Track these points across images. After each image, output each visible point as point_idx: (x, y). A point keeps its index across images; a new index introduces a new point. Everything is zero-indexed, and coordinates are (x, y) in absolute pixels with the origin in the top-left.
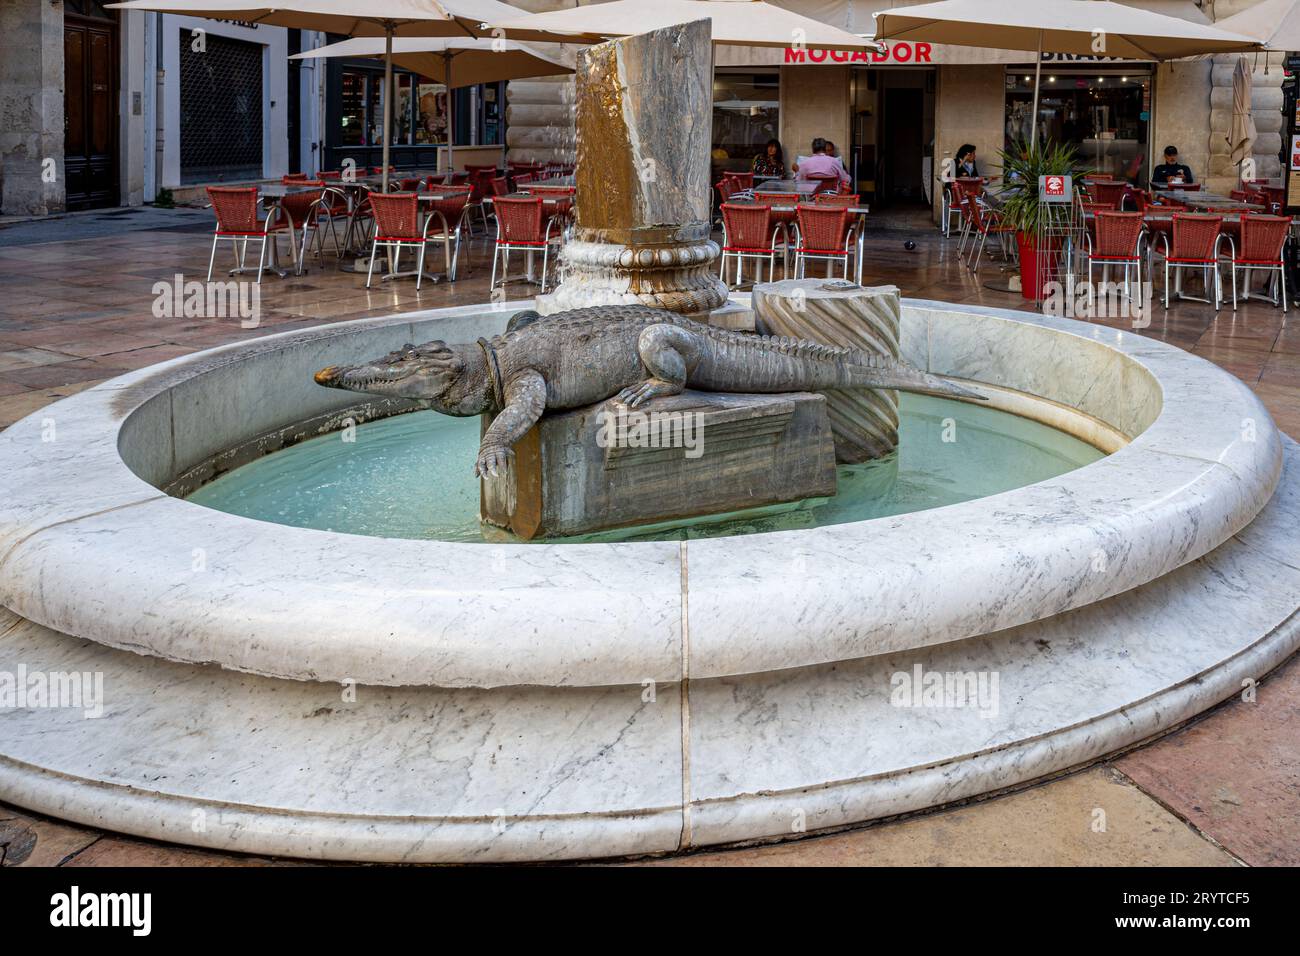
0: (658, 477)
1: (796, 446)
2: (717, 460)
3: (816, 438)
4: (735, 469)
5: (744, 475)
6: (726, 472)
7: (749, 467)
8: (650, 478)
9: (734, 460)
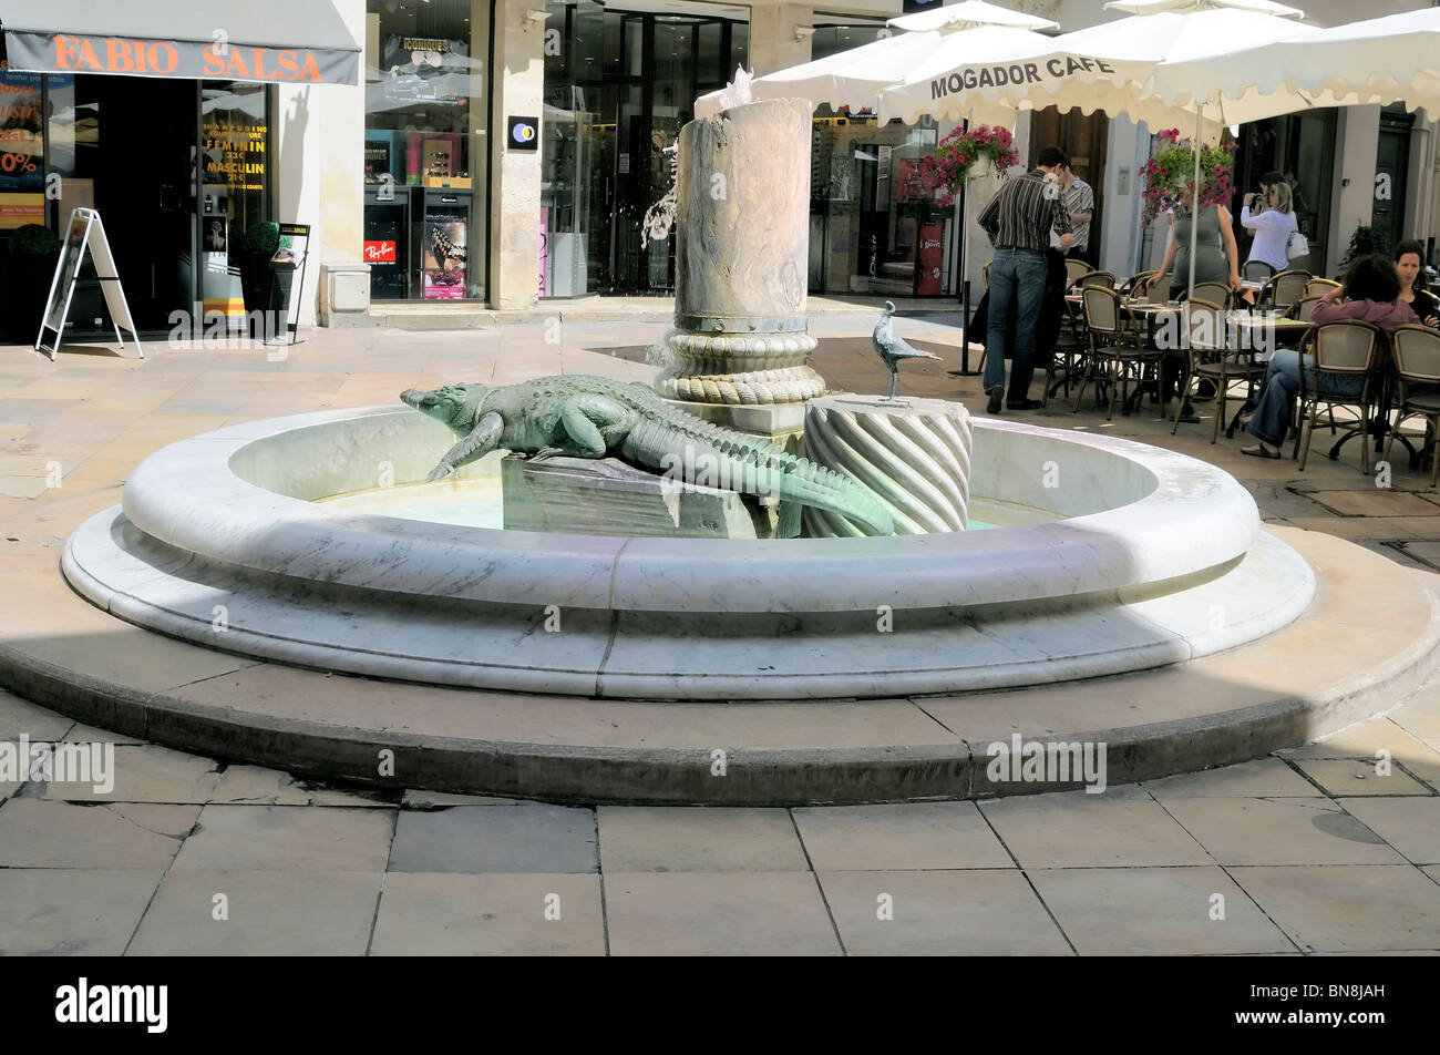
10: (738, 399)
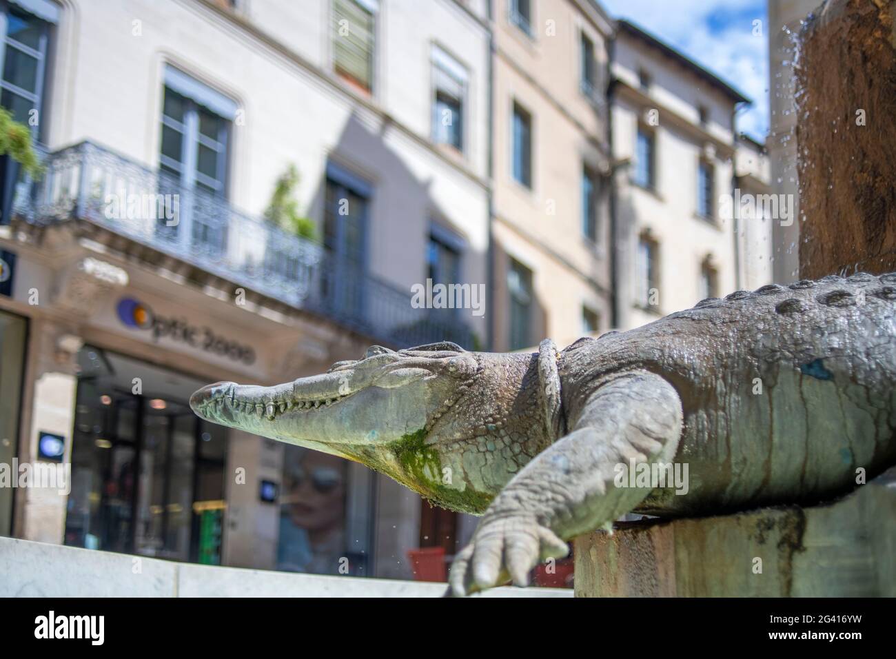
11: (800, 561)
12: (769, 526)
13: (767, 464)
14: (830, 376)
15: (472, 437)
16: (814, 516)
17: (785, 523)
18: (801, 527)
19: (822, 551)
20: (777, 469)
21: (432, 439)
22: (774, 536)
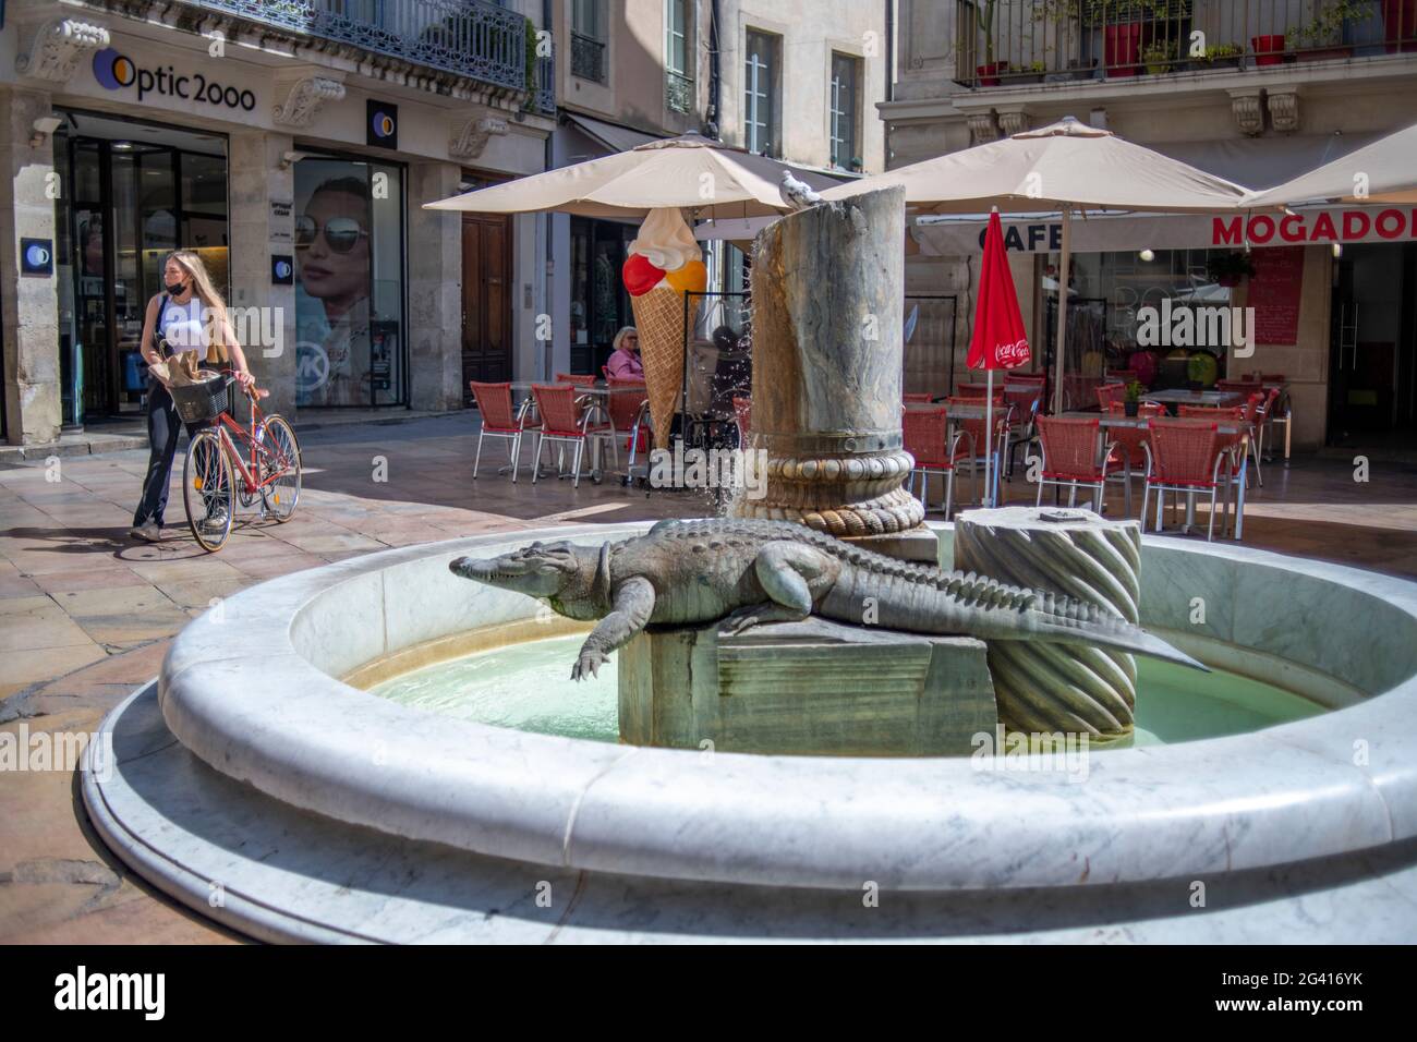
0: (778, 710)
1: (945, 699)
2: (848, 701)
3: (972, 692)
4: (869, 714)
5: (881, 722)
6: (859, 716)
7: (886, 715)
8: (770, 710)
9: (868, 704)
10: (881, 526)
11: (694, 649)
12: (684, 637)
13: (686, 614)
14: (708, 585)
15: (577, 598)
16: (700, 634)
17: (690, 636)
18: (695, 638)
19: (702, 645)
20: (689, 616)
21: (560, 598)
22: (686, 641)
